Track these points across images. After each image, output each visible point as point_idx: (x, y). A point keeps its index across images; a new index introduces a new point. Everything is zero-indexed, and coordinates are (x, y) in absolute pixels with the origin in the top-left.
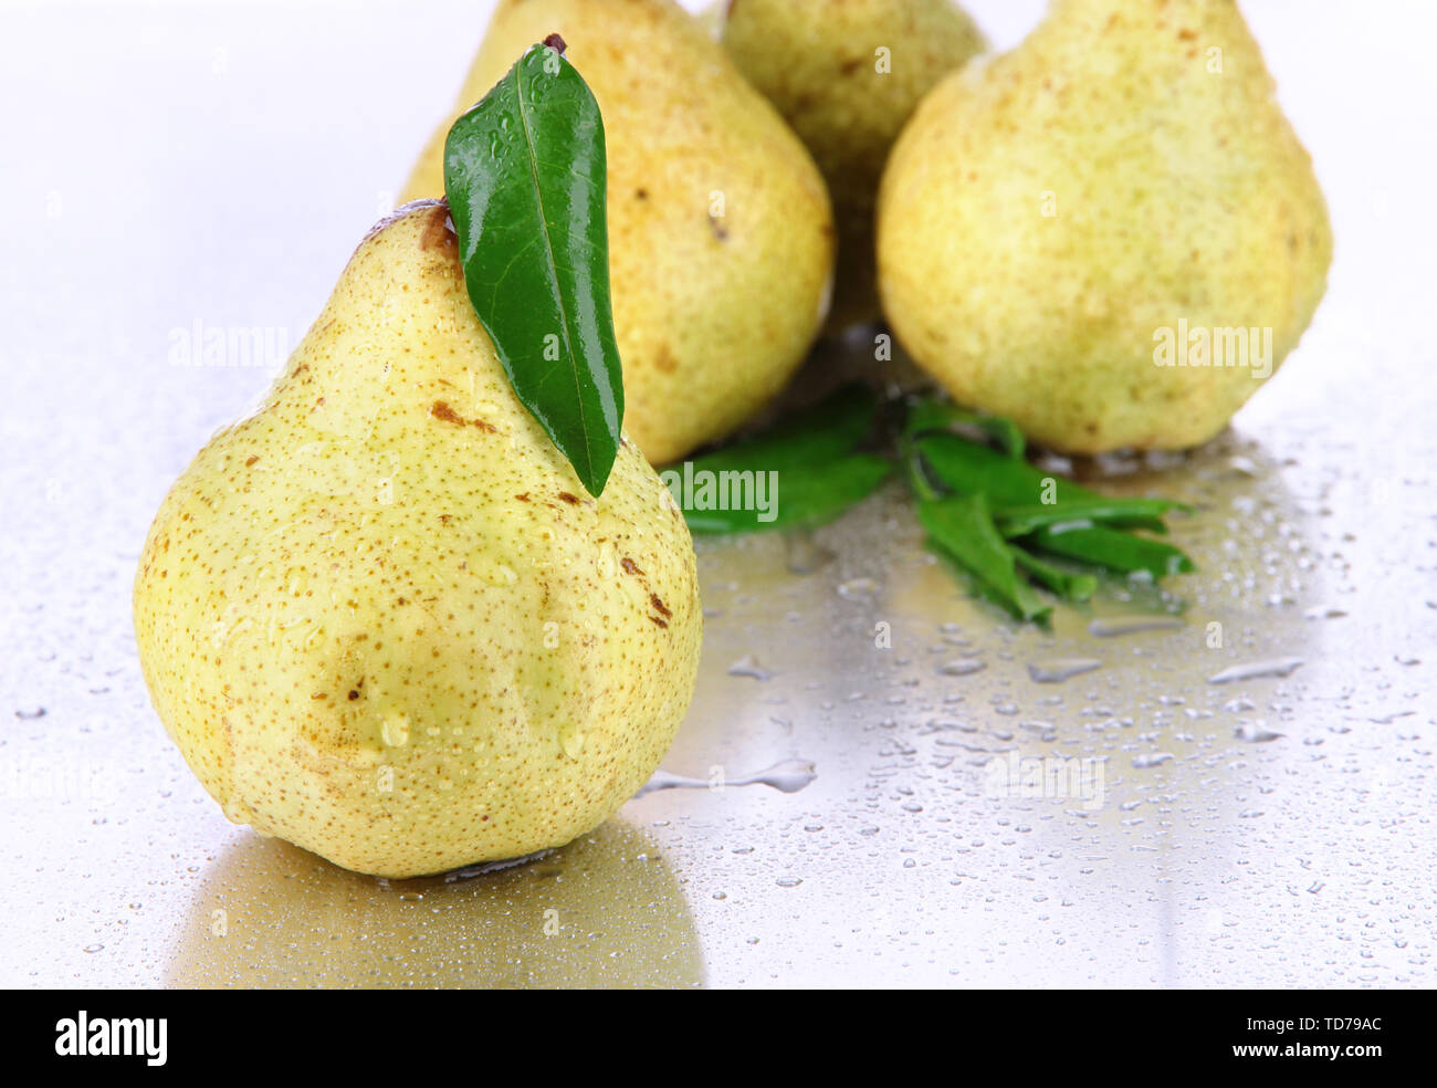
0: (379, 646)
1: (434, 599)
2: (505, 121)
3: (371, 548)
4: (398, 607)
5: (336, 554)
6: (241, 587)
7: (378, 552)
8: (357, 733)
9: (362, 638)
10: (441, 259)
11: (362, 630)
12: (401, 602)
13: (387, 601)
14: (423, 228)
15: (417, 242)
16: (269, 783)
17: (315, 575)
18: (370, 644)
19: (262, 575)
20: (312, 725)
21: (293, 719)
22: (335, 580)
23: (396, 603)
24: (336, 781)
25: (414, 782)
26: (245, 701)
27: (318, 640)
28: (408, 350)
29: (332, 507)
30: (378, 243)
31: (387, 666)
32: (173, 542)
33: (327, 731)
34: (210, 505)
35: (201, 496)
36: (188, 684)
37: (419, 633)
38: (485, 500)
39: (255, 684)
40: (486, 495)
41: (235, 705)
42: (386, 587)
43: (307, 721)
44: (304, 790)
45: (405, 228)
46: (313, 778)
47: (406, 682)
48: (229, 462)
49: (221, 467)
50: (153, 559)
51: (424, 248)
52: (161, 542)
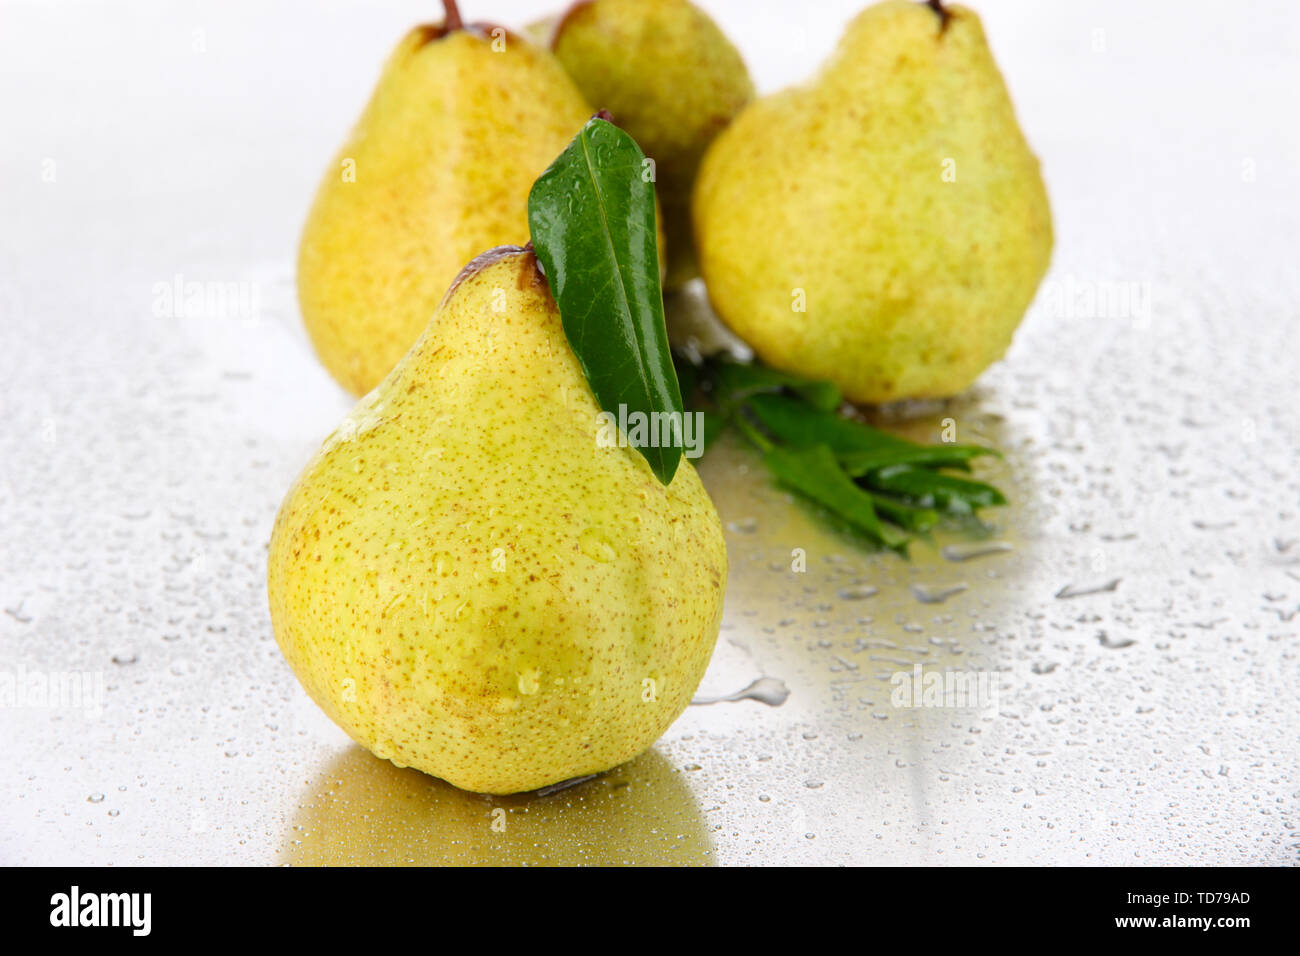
0: (516, 615)
1: (558, 575)
2: (577, 184)
3: (502, 535)
4: (530, 583)
5: (473, 541)
6: (394, 570)
7: (508, 538)
8: (499, 686)
9: (502, 609)
10: (536, 297)
11: (503, 603)
12: (532, 578)
13: (520, 578)
14: (518, 272)
15: (514, 283)
16: (419, 727)
17: (459, 559)
18: (509, 614)
19: (412, 558)
20: (461, 680)
21: (445, 675)
22: (476, 562)
23: (528, 580)
24: (478, 724)
25: (540, 722)
26: (403, 662)
27: (467, 611)
28: (513, 372)
29: (463, 501)
30: (477, 284)
31: (524, 630)
32: (324, 532)
33: (474, 684)
34: (354, 501)
35: (343, 494)
36: (348, 648)
37: (549, 603)
38: (584, 492)
39: (412, 648)
40: (584, 488)
41: (394, 665)
42: (518, 568)
43: (457, 677)
44: (449, 731)
45: (501, 271)
46: (458, 722)
47: (539, 643)
48: (362, 466)
49: (357, 468)
50: (304, 546)
51: (521, 287)
52: (310, 531)
